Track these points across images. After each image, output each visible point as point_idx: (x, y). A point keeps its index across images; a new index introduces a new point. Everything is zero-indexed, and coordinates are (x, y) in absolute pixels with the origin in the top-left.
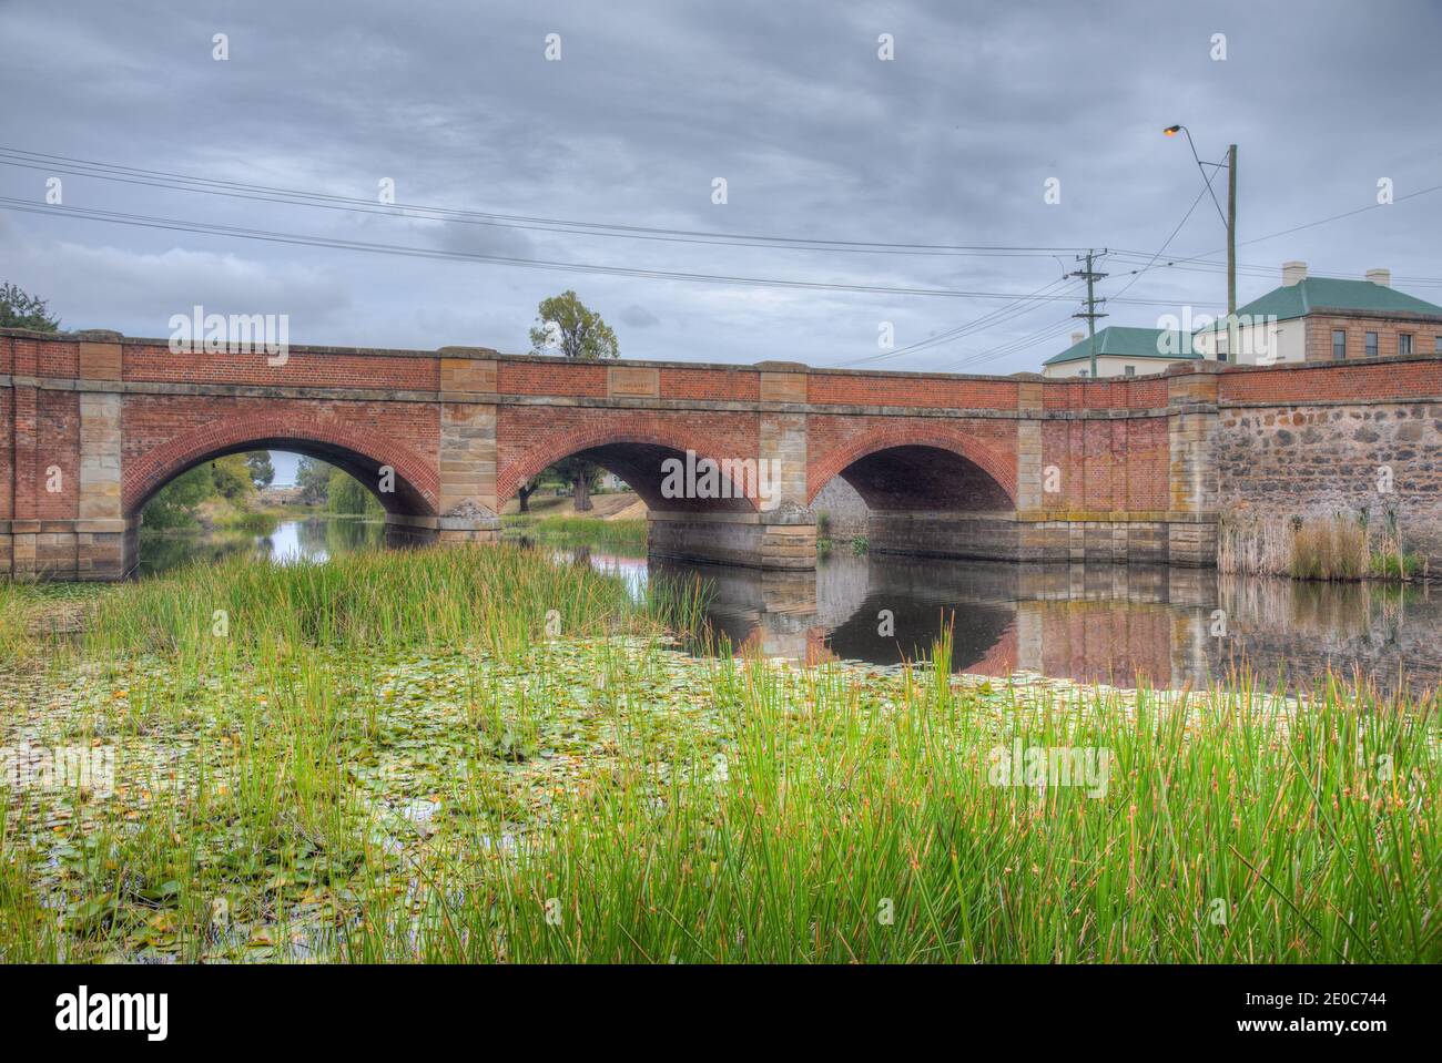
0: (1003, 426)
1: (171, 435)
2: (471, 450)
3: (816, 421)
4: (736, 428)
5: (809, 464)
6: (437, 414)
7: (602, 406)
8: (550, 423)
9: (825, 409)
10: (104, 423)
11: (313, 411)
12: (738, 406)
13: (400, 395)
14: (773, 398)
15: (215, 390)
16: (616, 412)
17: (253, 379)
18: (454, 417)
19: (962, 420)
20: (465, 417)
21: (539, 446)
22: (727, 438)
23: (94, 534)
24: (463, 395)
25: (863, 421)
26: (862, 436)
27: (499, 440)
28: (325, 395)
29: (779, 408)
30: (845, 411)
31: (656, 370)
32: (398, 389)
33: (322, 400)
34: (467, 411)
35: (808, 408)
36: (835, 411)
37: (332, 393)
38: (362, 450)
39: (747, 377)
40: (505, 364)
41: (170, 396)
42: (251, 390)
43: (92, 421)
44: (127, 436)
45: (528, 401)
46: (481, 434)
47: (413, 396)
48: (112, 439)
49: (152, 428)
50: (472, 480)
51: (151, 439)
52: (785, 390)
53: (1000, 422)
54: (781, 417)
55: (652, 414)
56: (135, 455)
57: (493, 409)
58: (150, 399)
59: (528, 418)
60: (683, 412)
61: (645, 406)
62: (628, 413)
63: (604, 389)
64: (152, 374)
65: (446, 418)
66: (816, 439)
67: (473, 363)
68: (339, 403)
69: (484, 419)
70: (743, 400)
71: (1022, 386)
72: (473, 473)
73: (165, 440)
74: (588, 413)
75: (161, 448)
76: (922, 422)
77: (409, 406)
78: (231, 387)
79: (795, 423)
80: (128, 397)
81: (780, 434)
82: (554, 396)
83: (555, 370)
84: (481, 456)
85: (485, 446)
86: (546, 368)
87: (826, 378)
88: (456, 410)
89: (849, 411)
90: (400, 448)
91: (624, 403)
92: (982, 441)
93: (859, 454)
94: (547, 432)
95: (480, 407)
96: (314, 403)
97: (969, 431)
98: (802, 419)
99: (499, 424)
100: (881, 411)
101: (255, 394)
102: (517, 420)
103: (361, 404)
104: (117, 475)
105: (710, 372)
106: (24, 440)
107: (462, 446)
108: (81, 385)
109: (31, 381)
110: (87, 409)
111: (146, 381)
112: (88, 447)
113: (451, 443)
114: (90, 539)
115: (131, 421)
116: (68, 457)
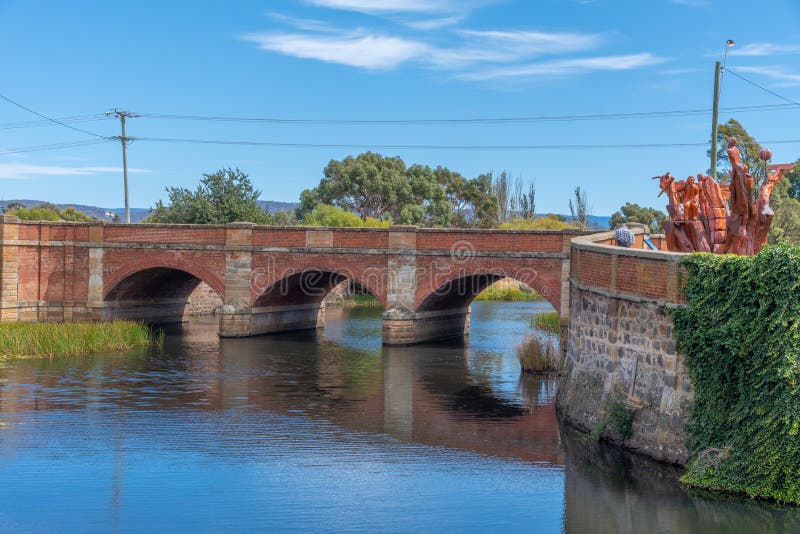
0: (551, 263)
1: (120, 266)
2: (239, 274)
3: (422, 260)
4: (375, 263)
6: (225, 256)
7: (303, 252)
9: (428, 253)
10: (96, 260)
11: (173, 255)
12: (375, 251)
13: (208, 247)
14: (395, 247)
15: (136, 246)
16: (310, 255)
17: (151, 240)
18: (232, 258)
19: (520, 259)
20: (237, 257)
23: (92, 308)
24: (236, 247)
28: (179, 248)
29: (399, 252)
30: (440, 254)
31: (332, 233)
32: (208, 244)
33: (177, 250)
34: (237, 255)
35: (415, 252)
36: (433, 254)
39: (382, 235)
40: (256, 231)
41: (120, 248)
42: (149, 245)
43: (92, 260)
44: (105, 266)
45: (266, 250)
46: (244, 266)
47: (214, 247)
48: (99, 268)
49: (113, 262)
50: (239, 289)
51: (113, 267)
52: (403, 242)
53: (548, 260)
54: (400, 258)
55: (329, 256)
56: (107, 274)
57: (249, 254)
58: (113, 250)
60: (346, 255)
61: (324, 252)
62: (316, 256)
63: (304, 243)
64: (114, 239)
65: (228, 259)
67: (241, 230)
68: (184, 251)
69: (246, 259)
70: (379, 248)
71: (565, 237)
72: (239, 285)
73: (118, 268)
74: (296, 256)
75: (117, 271)
76: (492, 260)
77: (213, 252)
78: (141, 244)
79: (408, 261)
80: (106, 249)
82: (279, 247)
83: (280, 233)
84: (243, 277)
85: (245, 272)
86: (276, 233)
88: (233, 254)
89: (442, 254)
90: (209, 273)
91: (313, 250)
95: (244, 253)
96: (174, 251)
98: (414, 259)
99: (253, 261)
101: (150, 247)
103: (193, 251)
104: (101, 283)
105: (361, 233)
106: (69, 268)
107: (235, 272)
108: (89, 244)
109: (71, 243)
110: (91, 255)
111: (112, 242)
112: (91, 271)
113: (230, 270)
114: (91, 310)
115: (106, 260)
116: (85, 275)
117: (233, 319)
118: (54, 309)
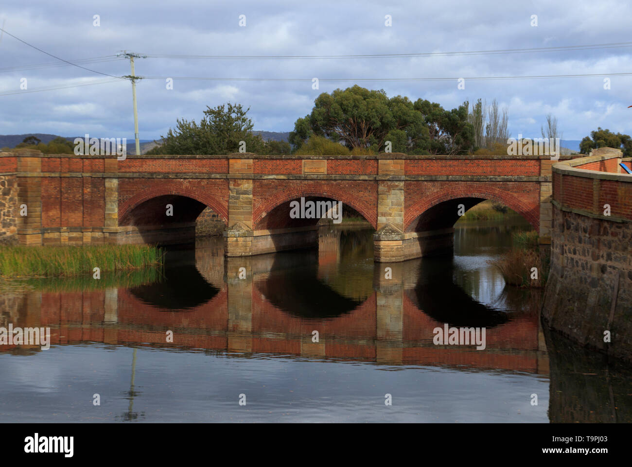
0: (530, 186)
1: (133, 194)
2: (241, 200)
3: (410, 185)
4: (366, 189)
5: (406, 207)
6: (229, 184)
7: (300, 179)
8: (276, 187)
9: (414, 178)
10: (112, 190)
11: (181, 184)
12: (366, 178)
13: (213, 176)
14: (385, 173)
15: (147, 176)
16: (306, 182)
17: (161, 170)
18: (234, 185)
19: (501, 183)
20: (239, 185)
21: (271, 198)
22: (361, 194)
23: (109, 233)
24: (238, 175)
25: (438, 184)
26: (437, 192)
27: (254, 195)
28: (186, 177)
29: (388, 178)
30: (426, 179)
31: (326, 161)
32: (213, 173)
33: (185, 179)
34: (239, 182)
35: (403, 177)
36: (420, 179)
37: (188, 175)
38: (199, 200)
40: (257, 160)
41: (133, 178)
42: (159, 175)
43: (108, 189)
44: (119, 195)
45: (266, 177)
46: (245, 193)
47: (218, 176)
48: (114, 196)
49: (127, 191)
50: (242, 213)
51: (127, 196)
52: (391, 168)
53: (527, 183)
54: (389, 183)
55: (323, 182)
56: (122, 202)
57: (251, 181)
58: (127, 180)
59: (267, 185)
60: (339, 181)
61: (319, 179)
62: (312, 182)
63: (301, 170)
64: (128, 170)
65: (231, 186)
66: (410, 194)
67: (242, 160)
68: (191, 180)
69: (248, 186)
70: (369, 175)
71: (543, 161)
72: (242, 210)
73: (131, 196)
74: (294, 182)
75: (130, 199)
76: (476, 184)
77: (218, 180)
78: (152, 174)
79: (397, 186)
80: (120, 179)
81: (389, 192)
82: (277, 174)
83: (278, 162)
84: (245, 203)
85: (247, 198)
86: (275, 161)
87: (416, 161)
88: (235, 181)
89: (428, 179)
90: (214, 199)
91: (309, 177)
92: (515, 195)
93: (435, 202)
94: (275, 192)
95: (245, 180)
96: (182, 180)
97: (506, 189)
98: (402, 184)
99: (254, 188)
100: (448, 178)
101: (160, 177)
102: (261, 186)
103: (199, 180)
104: (116, 210)
105: (353, 161)
106: (87, 197)
107: (238, 198)
108: (105, 175)
109: (88, 175)
110: (107, 184)
111: (125, 172)
112: (107, 199)
113: (233, 197)
114: (107, 235)
115: (121, 188)
116: (102, 202)
117: (237, 241)
118: (74, 235)
